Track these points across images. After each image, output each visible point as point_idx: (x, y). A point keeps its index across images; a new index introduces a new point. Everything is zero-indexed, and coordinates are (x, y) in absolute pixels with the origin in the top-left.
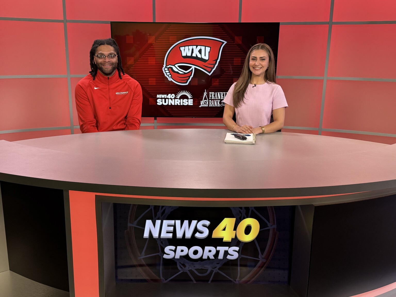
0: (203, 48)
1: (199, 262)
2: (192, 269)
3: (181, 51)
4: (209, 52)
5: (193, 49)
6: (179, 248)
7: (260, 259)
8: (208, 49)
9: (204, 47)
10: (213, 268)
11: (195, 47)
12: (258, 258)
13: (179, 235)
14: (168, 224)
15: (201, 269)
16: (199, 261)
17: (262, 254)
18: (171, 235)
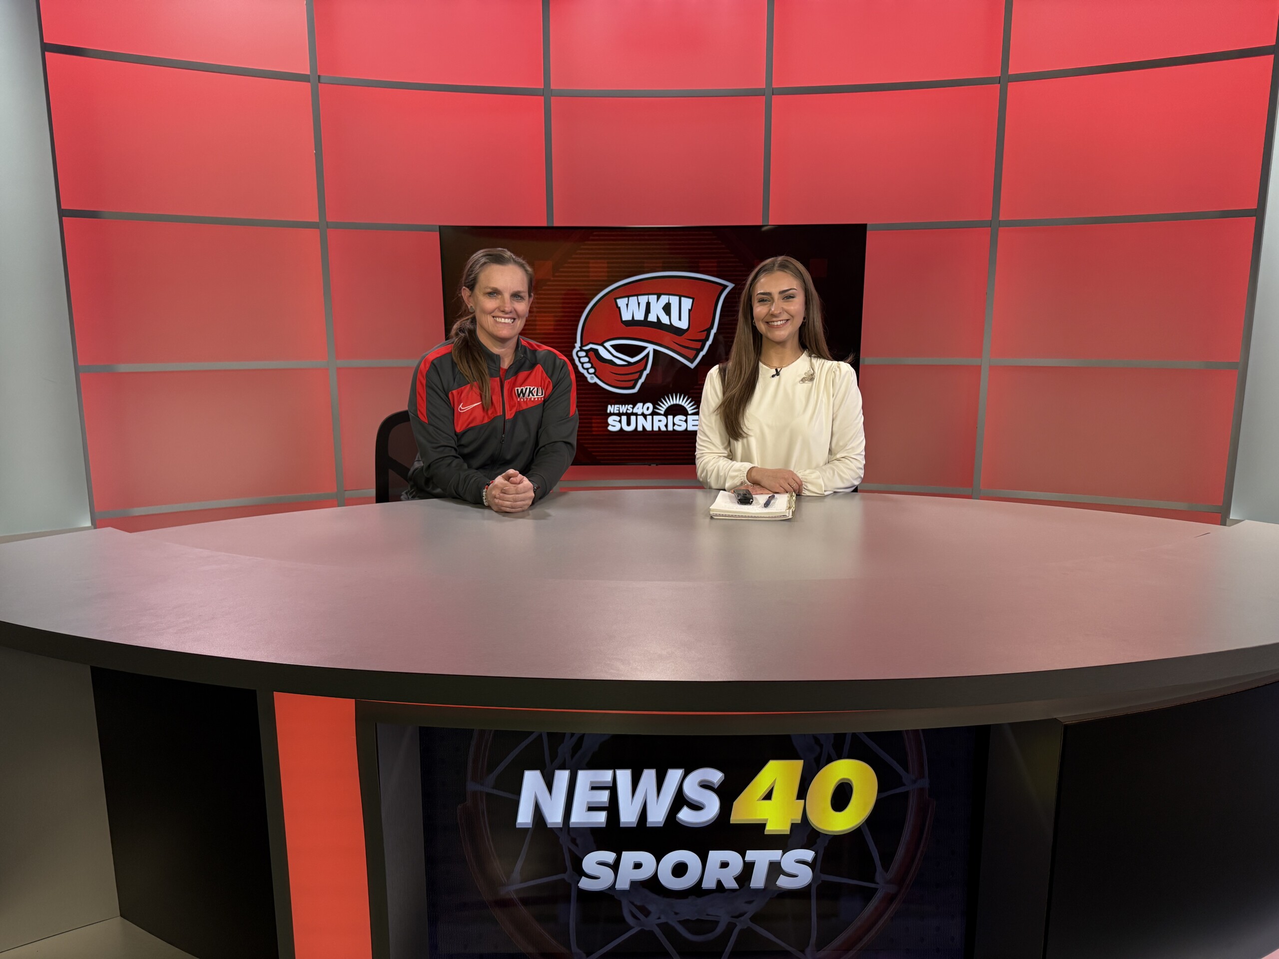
0: (674, 300)
1: (690, 900)
2: (671, 922)
3: (619, 308)
4: (690, 311)
5: (648, 305)
6: (629, 857)
7: (878, 883)
8: (687, 303)
9: (677, 298)
10: (732, 917)
11: (655, 297)
12: (874, 882)
13: (628, 816)
14: (591, 782)
15: (698, 920)
16: (690, 897)
17: (886, 868)
18: (601, 818)
